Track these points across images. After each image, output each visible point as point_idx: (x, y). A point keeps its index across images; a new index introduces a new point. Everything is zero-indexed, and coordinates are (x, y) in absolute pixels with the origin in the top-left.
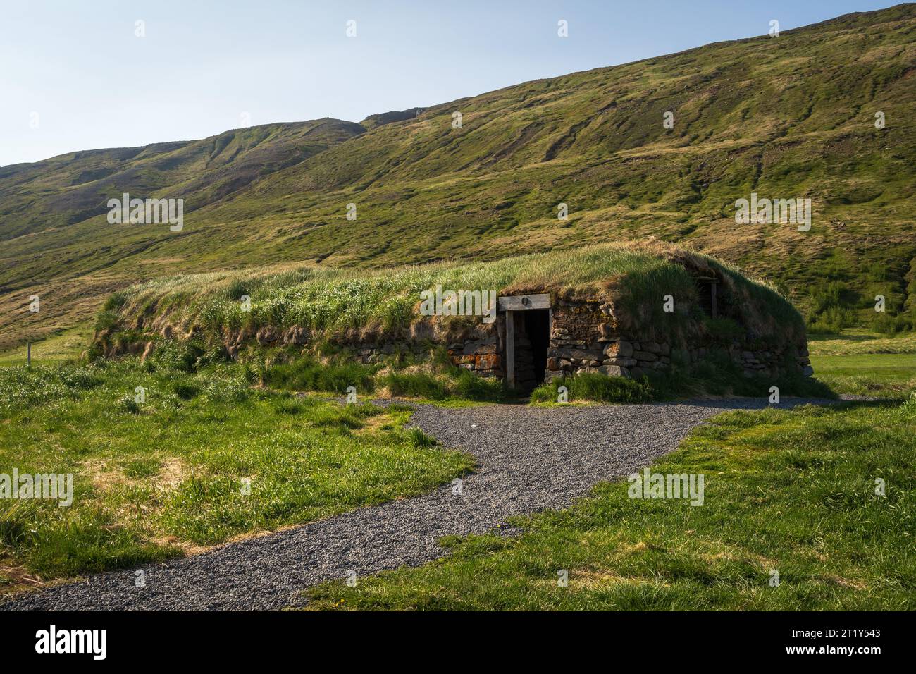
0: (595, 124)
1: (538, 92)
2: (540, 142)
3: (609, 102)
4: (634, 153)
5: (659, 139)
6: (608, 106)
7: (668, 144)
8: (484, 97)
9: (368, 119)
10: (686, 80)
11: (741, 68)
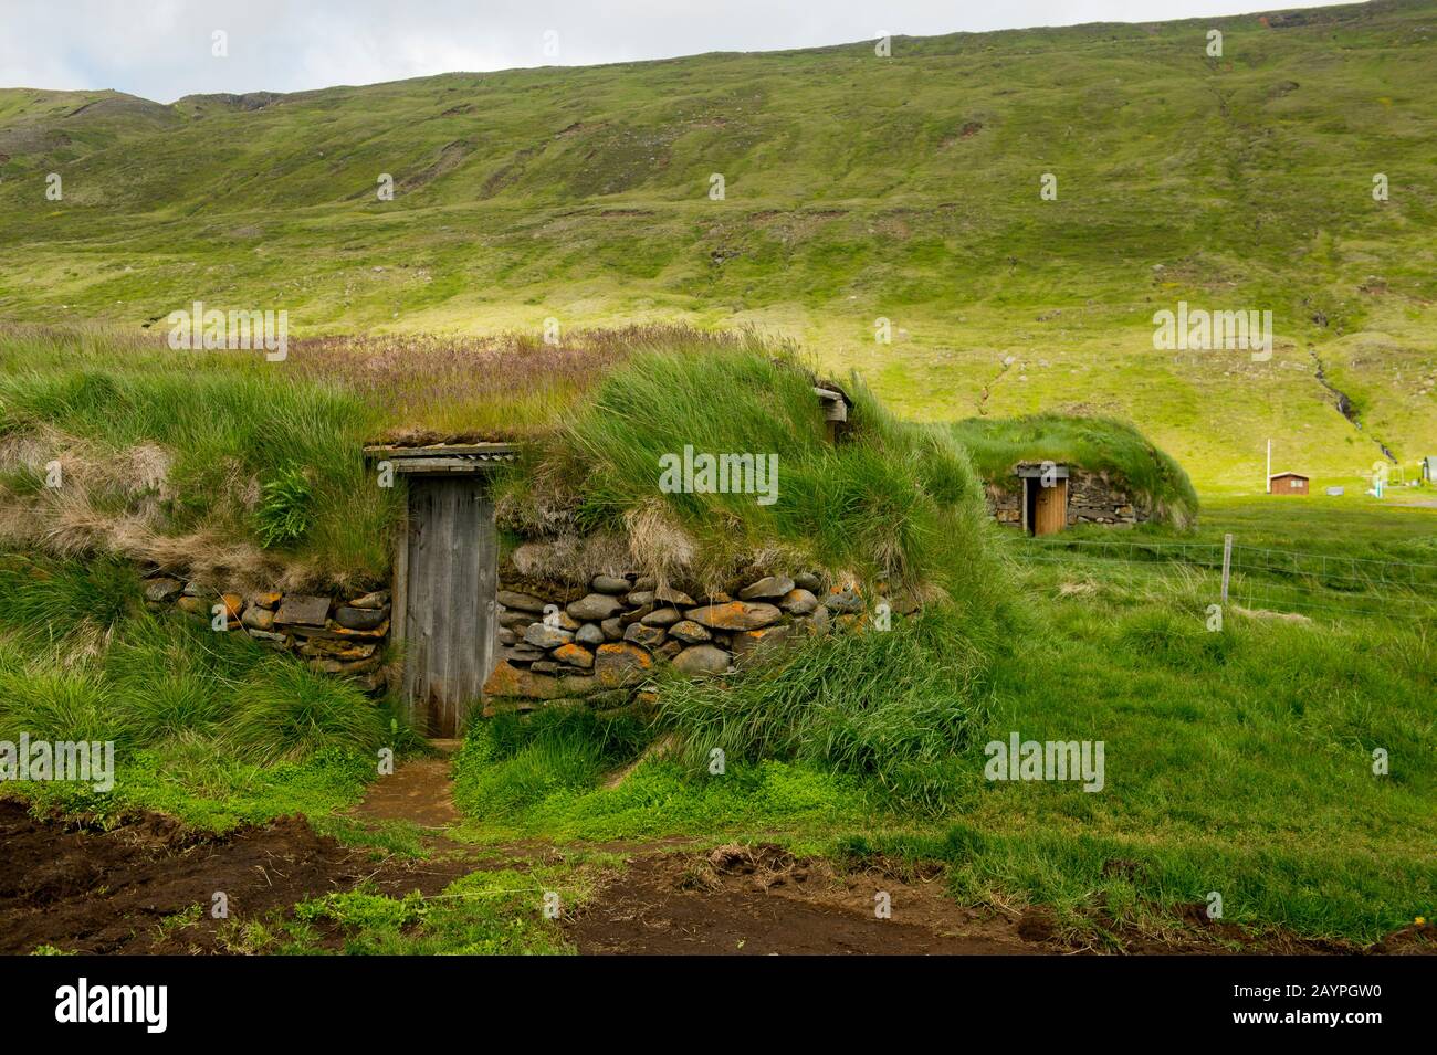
0: (553, 152)
1: (462, 92)
2: (472, 169)
3: (571, 121)
4: (611, 202)
5: (646, 184)
6: (570, 128)
7: (660, 194)
8: (379, 89)
9: (184, 100)
10: (681, 102)
11: (755, 94)
